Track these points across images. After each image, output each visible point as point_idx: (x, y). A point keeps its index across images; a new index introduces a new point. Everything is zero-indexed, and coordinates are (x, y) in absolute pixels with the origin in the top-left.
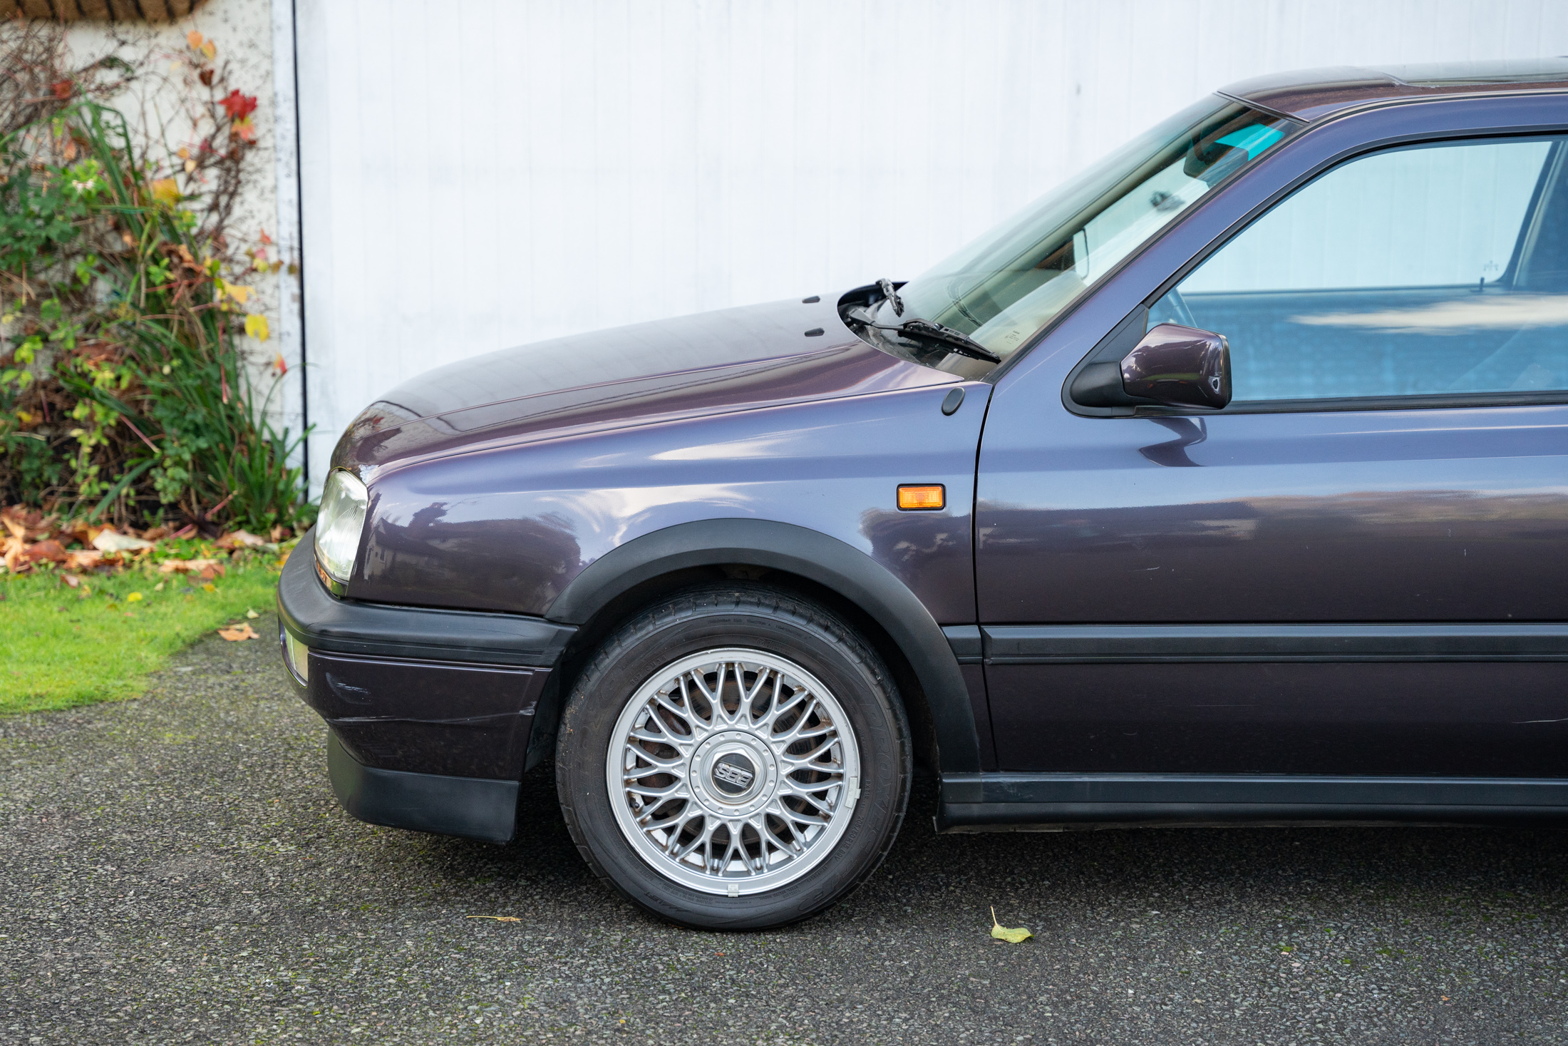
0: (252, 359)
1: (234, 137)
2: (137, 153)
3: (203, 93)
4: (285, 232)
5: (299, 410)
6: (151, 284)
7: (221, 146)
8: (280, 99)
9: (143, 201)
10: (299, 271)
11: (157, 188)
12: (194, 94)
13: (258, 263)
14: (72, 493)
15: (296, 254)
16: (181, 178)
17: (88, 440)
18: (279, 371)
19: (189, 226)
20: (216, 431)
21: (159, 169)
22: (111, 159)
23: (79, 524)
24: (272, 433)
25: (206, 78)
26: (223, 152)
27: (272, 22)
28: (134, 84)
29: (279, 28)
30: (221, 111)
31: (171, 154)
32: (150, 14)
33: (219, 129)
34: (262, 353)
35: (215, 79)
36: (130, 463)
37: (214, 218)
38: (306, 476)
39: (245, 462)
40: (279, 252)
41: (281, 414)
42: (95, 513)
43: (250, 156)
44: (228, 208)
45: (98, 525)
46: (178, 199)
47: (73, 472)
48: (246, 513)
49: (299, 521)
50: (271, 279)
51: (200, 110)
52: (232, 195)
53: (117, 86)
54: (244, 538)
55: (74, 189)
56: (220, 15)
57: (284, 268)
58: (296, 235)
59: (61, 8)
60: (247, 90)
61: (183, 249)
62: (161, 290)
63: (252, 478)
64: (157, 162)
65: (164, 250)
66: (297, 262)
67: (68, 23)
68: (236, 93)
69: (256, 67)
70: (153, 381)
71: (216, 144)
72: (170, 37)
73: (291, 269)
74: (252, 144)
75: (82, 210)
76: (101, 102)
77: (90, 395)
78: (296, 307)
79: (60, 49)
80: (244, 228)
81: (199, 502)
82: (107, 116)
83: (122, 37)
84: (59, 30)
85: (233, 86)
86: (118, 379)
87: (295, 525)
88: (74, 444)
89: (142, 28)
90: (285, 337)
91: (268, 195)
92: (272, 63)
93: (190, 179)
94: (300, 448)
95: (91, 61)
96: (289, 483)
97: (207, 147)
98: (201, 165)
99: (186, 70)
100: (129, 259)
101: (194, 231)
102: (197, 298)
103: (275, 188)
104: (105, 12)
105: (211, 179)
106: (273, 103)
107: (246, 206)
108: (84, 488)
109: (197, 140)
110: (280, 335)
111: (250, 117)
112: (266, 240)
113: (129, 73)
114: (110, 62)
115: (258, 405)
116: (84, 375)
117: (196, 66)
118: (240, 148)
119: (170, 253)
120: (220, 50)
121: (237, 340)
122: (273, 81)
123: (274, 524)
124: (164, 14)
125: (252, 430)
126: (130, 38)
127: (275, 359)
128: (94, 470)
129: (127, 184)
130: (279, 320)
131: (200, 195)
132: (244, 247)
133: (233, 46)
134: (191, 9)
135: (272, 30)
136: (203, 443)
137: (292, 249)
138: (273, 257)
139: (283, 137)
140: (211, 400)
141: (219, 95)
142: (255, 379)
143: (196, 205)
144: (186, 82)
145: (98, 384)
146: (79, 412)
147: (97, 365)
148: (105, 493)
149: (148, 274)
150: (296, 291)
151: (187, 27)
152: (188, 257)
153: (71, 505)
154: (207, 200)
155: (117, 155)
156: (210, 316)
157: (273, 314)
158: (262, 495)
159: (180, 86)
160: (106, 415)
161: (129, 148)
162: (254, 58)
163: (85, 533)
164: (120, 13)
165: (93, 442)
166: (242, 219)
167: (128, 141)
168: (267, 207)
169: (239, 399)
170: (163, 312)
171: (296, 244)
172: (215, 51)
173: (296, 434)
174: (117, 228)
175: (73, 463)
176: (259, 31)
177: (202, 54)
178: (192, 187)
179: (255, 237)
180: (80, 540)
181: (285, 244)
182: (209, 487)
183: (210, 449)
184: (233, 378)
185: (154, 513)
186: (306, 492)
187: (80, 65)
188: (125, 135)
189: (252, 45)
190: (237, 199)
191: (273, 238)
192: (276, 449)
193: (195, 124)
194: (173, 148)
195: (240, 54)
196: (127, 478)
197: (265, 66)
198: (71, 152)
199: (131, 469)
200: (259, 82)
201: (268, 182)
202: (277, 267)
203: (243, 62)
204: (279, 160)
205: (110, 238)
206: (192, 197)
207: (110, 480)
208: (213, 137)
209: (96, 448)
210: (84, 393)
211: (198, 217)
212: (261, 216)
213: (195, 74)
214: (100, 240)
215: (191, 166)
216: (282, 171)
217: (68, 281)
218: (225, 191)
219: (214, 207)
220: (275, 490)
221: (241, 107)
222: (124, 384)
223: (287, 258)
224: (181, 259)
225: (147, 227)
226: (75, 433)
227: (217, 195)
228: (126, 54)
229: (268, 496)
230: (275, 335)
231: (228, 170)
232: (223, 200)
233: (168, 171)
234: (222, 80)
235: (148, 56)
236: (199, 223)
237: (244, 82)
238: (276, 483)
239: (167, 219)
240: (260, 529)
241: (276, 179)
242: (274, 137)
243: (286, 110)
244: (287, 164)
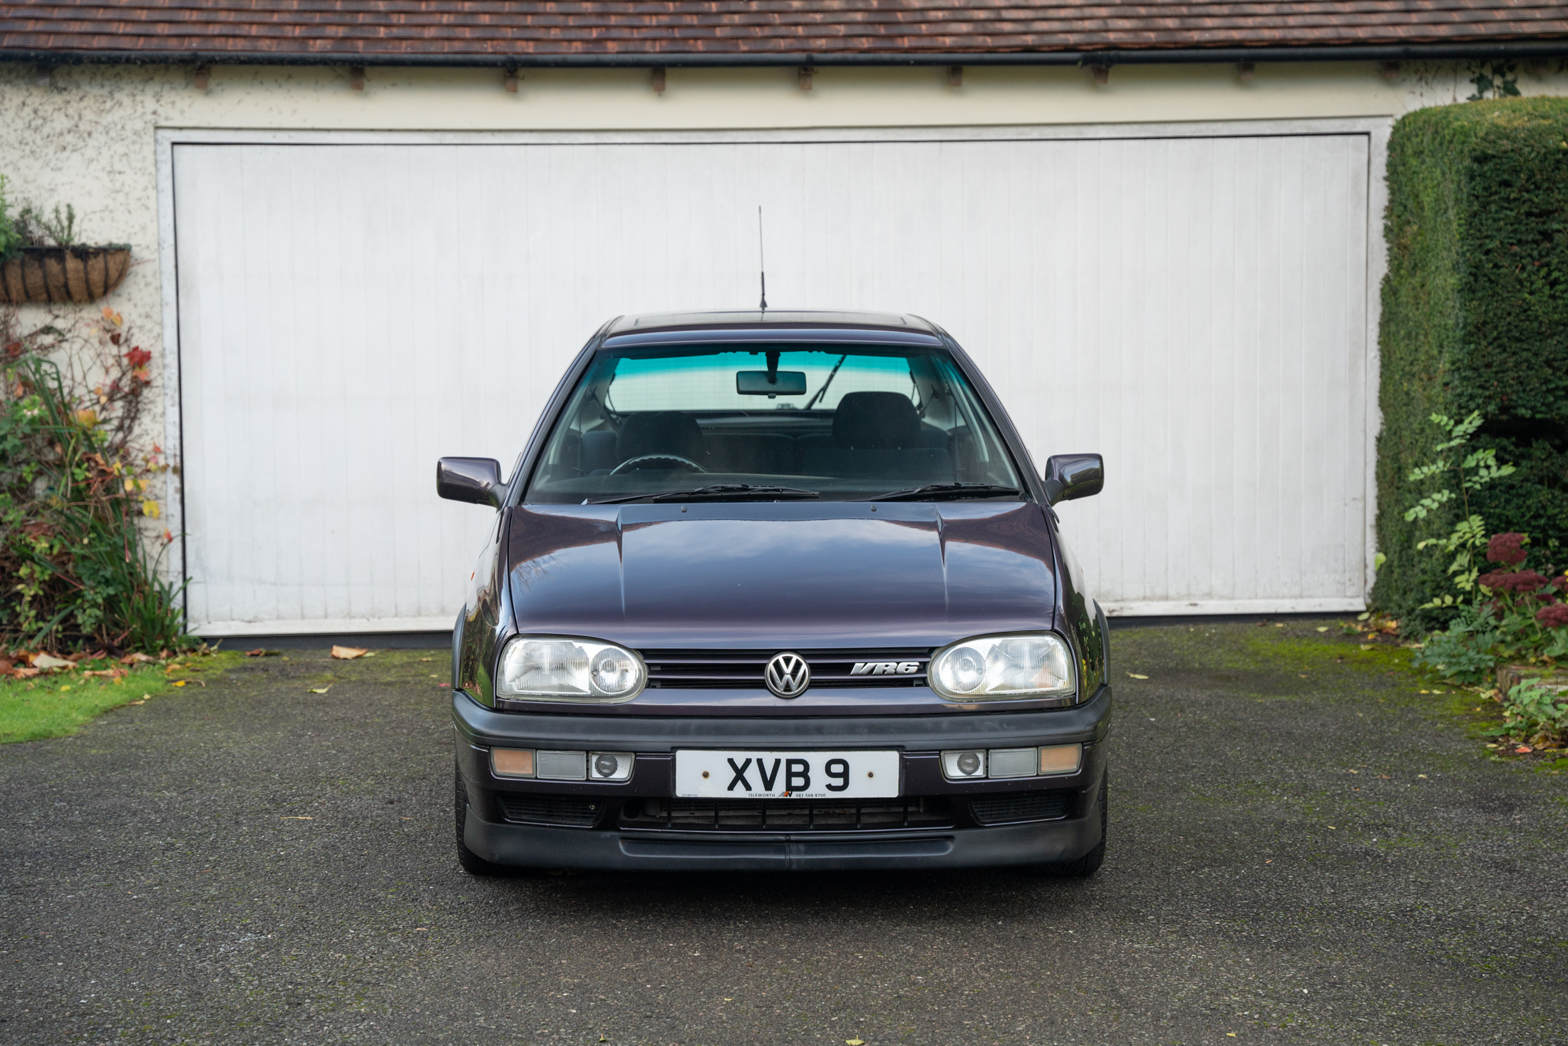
0: (146, 533)
1: (135, 379)
2: (66, 391)
3: (114, 350)
4: (171, 444)
5: (180, 569)
6: (75, 481)
7: (126, 385)
8: (167, 352)
9: (70, 423)
10: (180, 471)
11: (81, 415)
12: (107, 350)
13: (151, 465)
14: (16, 631)
15: (178, 459)
16: (97, 408)
17: (29, 592)
18: (166, 540)
19: (103, 441)
20: (120, 583)
21: (81, 402)
22: (47, 395)
23: (22, 652)
24: (161, 585)
25: (115, 340)
26: (127, 389)
27: (162, 300)
28: (65, 345)
29: (167, 304)
30: (125, 361)
31: (90, 392)
32: (77, 297)
33: (124, 374)
34: (154, 530)
35: (122, 340)
36: (58, 606)
37: (120, 435)
38: (185, 616)
39: (141, 605)
40: (166, 458)
41: (168, 572)
42: (33, 644)
43: (146, 392)
44: (130, 429)
45: (36, 652)
46: (95, 424)
47: (18, 615)
48: (142, 641)
49: (180, 646)
50: (161, 478)
51: (111, 361)
52: (133, 419)
53: (53, 346)
54: (141, 657)
55: (24, 416)
56: (125, 296)
57: (170, 470)
58: (178, 446)
59: (14, 295)
60: (144, 347)
61: (98, 457)
62: (82, 485)
63: (146, 615)
64: (80, 398)
65: (85, 457)
66: (178, 465)
67: (19, 304)
68: (136, 349)
69: (150, 331)
70: (76, 550)
71: (123, 383)
72: (90, 314)
73: (175, 470)
74: (147, 384)
75: (28, 430)
76: (41, 357)
77: (32, 559)
78: (178, 496)
79: (13, 321)
80: (141, 441)
81: (108, 634)
82: (45, 367)
83: (56, 312)
84: (11, 309)
85: (134, 344)
86: (51, 547)
87: (177, 650)
88: (20, 595)
89: (70, 307)
90: (170, 518)
91: (158, 418)
92: (162, 328)
93: (103, 408)
94: (180, 596)
95: (34, 329)
96: (173, 619)
97: (116, 387)
98: (111, 399)
99: (101, 334)
100: (60, 465)
101: (106, 444)
102: (108, 490)
103: (163, 414)
104: (44, 296)
105: (118, 409)
106: (163, 355)
107: (143, 427)
108: (25, 626)
109: (109, 381)
110: (167, 516)
111: (146, 366)
112: (157, 450)
113: (61, 336)
114: (48, 330)
115: (150, 566)
116: (27, 546)
117: (108, 331)
118: (140, 386)
119: (89, 460)
120: (125, 320)
121: (136, 520)
122: (162, 341)
123: (162, 649)
124: (86, 296)
125: (146, 582)
126: (62, 313)
127: (163, 531)
128: (33, 613)
129: (59, 413)
130: (166, 505)
131: (110, 419)
132: (141, 455)
133: (134, 317)
134: (105, 293)
135: (161, 306)
136: (111, 591)
137: (175, 456)
138: (162, 462)
139: (170, 379)
140: (117, 560)
141: (124, 350)
142: (149, 547)
143: (108, 427)
144: (101, 342)
145: (37, 551)
146: (24, 571)
147: (35, 538)
148: (40, 629)
149: (73, 474)
150: (178, 485)
151: (103, 306)
152: (101, 462)
153: (15, 639)
154: (116, 423)
155: (52, 393)
156: (116, 503)
157: (161, 502)
158: (154, 628)
159: (97, 345)
160: (42, 573)
161: (60, 387)
162: (149, 325)
163: (27, 657)
164: (56, 297)
165: (32, 593)
166: (140, 436)
167: (60, 383)
168: (158, 427)
169: (137, 560)
170: (83, 500)
171: (178, 452)
172: (122, 321)
173: (178, 584)
174: (51, 444)
175: (18, 609)
176: (153, 306)
177: (113, 323)
178: (104, 414)
179: (149, 448)
180: (24, 662)
181: (170, 452)
182: (116, 624)
183: (116, 595)
184: (132, 546)
185: (75, 643)
186: (185, 627)
187: (26, 332)
188: (58, 379)
189: (148, 316)
190: (137, 422)
191: (162, 448)
192: (163, 597)
193: (107, 372)
194: (92, 387)
195: (139, 322)
196: (57, 618)
197: (157, 330)
198: (20, 391)
199: (59, 611)
200: (152, 341)
201: (159, 410)
202: (164, 469)
203: (141, 328)
204: (166, 394)
205: (46, 451)
206: (105, 421)
207: (44, 620)
208: (120, 379)
209: (35, 597)
210: (27, 556)
211: (109, 435)
212: (154, 433)
213: (108, 336)
214: (39, 452)
215: (104, 400)
216: (168, 402)
217: (15, 481)
218: (128, 417)
219: (120, 428)
220: (163, 625)
221: (140, 359)
222: (55, 551)
223: (172, 462)
224: (97, 463)
225: (73, 442)
226: (20, 587)
227: (122, 419)
228: (60, 324)
229: (158, 628)
230: (163, 516)
231: (130, 402)
232: (127, 423)
233: (88, 404)
234: (127, 340)
235: (74, 325)
236: (110, 439)
237: (141, 341)
238: (163, 619)
239: (88, 437)
240: (152, 651)
241: (164, 408)
242: (163, 378)
243: (172, 360)
244: (172, 397)
